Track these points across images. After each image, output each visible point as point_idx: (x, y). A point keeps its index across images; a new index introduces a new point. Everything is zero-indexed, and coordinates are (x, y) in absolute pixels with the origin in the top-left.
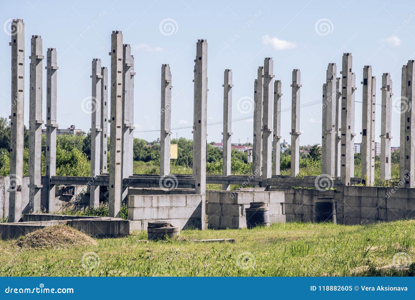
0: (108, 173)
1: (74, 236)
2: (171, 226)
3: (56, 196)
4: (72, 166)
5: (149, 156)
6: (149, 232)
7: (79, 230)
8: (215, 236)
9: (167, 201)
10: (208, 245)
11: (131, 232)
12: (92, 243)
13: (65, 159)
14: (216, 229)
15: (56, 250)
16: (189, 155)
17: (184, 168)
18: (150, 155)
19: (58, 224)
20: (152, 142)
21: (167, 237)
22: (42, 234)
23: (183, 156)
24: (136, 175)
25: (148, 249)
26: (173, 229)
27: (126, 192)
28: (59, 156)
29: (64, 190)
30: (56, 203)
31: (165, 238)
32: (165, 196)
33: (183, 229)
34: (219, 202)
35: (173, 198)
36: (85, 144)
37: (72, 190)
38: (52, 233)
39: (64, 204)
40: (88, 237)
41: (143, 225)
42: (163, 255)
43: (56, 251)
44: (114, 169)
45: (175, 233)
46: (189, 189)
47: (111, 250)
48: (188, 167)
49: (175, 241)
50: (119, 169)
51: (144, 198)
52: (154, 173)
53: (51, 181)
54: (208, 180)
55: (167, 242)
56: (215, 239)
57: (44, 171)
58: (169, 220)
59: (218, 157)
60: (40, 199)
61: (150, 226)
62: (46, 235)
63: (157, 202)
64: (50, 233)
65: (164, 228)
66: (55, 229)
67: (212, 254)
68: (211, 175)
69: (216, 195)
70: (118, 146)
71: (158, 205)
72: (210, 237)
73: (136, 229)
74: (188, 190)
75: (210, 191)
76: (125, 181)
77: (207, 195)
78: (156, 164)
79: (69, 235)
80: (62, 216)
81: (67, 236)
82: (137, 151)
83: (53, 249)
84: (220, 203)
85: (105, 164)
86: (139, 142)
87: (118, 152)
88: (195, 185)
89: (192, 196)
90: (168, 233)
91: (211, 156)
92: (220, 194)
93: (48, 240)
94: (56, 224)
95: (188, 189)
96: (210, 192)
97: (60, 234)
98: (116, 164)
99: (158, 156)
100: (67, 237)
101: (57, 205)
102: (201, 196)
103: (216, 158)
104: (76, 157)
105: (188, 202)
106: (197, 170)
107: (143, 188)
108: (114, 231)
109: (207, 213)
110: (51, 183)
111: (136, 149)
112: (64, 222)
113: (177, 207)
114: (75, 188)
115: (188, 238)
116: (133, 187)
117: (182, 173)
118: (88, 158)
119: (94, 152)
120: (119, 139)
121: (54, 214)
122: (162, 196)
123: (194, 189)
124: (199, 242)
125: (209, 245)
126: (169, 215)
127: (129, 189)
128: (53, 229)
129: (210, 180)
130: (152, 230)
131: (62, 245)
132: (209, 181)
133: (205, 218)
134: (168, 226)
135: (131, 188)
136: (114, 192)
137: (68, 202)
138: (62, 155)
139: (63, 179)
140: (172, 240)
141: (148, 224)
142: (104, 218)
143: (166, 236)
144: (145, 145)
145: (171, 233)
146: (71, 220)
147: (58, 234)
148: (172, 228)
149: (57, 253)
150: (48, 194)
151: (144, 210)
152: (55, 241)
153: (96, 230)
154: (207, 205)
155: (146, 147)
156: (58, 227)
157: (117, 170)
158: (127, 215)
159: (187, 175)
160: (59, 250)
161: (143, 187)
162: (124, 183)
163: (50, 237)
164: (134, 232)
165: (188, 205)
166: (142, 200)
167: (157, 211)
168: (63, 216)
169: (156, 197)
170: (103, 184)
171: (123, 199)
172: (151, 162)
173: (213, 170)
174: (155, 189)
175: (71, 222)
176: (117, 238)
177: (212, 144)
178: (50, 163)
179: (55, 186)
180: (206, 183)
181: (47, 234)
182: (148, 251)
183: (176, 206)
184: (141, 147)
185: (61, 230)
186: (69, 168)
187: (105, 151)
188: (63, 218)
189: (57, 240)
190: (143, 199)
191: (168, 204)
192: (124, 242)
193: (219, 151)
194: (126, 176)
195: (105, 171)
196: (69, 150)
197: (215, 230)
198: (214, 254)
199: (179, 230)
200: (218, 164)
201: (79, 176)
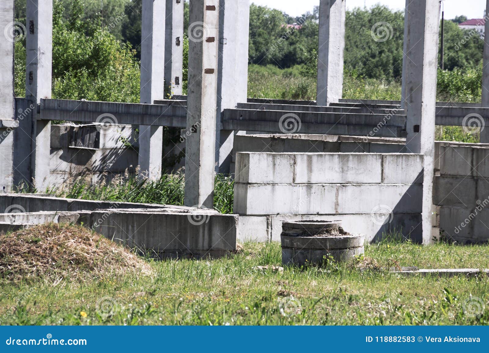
0: (185, 95)
1: (94, 252)
2: (341, 231)
3: (53, 149)
4: (93, 74)
5: (290, 53)
6: (284, 247)
7: (110, 237)
8: (455, 260)
9: (331, 169)
10: (436, 284)
11: (240, 244)
12: (140, 270)
13: (78, 57)
14: (460, 243)
15: (49, 286)
16: (395, 52)
17: (381, 83)
18: (295, 49)
19: (56, 221)
20: (300, 16)
21: (330, 259)
22: (15, 245)
23: (381, 53)
24: (257, 101)
25: (280, 288)
26: (346, 240)
27: (228, 145)
28: (61, 48)
29: (72, 135)
30: (53, 167)
31: (326, 263)
32: (327, 157)
33: (373, 242)
34: (469, 174)
35: (348, 161)
36: (129, 18)
37: (94, 135)
38: (41, 243)
39: (74, 173)
40: (131, 256)
41: (270, 227)
42: (316, 303)
43: (50, 290)
44: (199, 84)
45: (352, 251)
46: (391, 139)
47: (186, 289)
48: (393, 83)
49: (351, 272)
50: (211, 84)
51: (274, 159)
52: (303, 97)
53: (39, 112)
54: (442, 116)
55: (329, 271)
56: (455, 268)
57: (22, 86)
58: (337, 218)
59: (473, 55)
60: (11, 157)
61: (287, 232)
62: (24, 248)
63: (308, 170)
64: (36, 242)
65: (324, 236)
66: (48, 232)
67: (444, 307)
68: (451, 104)
69: (460, 156)
70: (210, 26)
71: (309, 178)
72: (443, 263)
73: (254, 238)
74: (389, 141)
75: (445, 143)
76: (227, 116)
77: (436, 156)
78: (307, 72)
79: (83, 250)
80: (66, 201)
81: (78, 251)
82: (260, 40)
83: (43, 282)
84: (472, 177)
85: (177, 70)
86: (267, 16)
87: (210, 40)
88: (405, 130)
89: (397, 156)
90: (332, 249)
91: (452, 54)
92: (473, 154)
93: (30, 261)
94: (49, 220)
95: (388, 139)
96: (446, 147)
97: (60, 245)
98: (203, 71)
99: (314, 52)
100: (77, 254)
101: (54, 172)
102: (422, 157)
103: (467, 60)
104: (106, 51)
105: (386, 171)
106: (411, 89)
107: (272, 135)
108: (197, 242)
109: (436, 201)
110: (41, 117)
111: (260, 35)
112: (72, 215)
113: (359, 184)
114: (102, 132)
115: (386, 263)
116: (248, 131)
117: (374, 98)
118: (135, 56)
119: (150, 39)
120: (212, 8)
121: (47, 196)
122: (321, 155)
123: (404, 139)
124: (413, 275)
125: (440, 284)
126: (337, 204)
127: (236, 138)
128: (42, 232)
129: (446, 116)
130: (291, 241)
131: (64, 273)
132: (444, 118)
133: (430, 213)
134: (333, 232)
135: (242, 133)
136: (198, 142)
137: (83, 167)
138: (71, 45)
139: (69, 106)
140: (344, 267)
141: (283, 227)
142: (172, 210)
143: (327, 257)
144: (282, 25)
145: (340, 249)
146: (90, 212)
147: (55, 246)
148: (342, 237)
149: (52, 293)
150: (31, 145)
151: (273, 190)
152: (48, 262)
153: (152, 239)
154: (436, 181)
155: (283, 29)
156: (55, 227)
157: (206, 87)
158: (231, 202)
159: (388, 102)
160: (58, 287)
161: (273, 133)
162: (225, 121)
163: (34, 253)
164: (247, 245)
165: (386, 181)
166: (268, 166)
167: (306, 193)
168: (70, 200)
169: (305, 158)
170: (172, 123)
171: (221, 162)
172: (296, 69)
173: (458, 89)
174: (303, 138)
175: (88, 216)
176: (203, 259)
177: (459, 20)
178: (36, 64)
179: (49, 126)
180: (436, 124)
181: (26, 245)
182: (281, 294)
183: (355, 181)
184: (273, 29)
185: (62, 236)
186: (85, 80)
187: (178, 39)
188: (69, 207)
189: (53, 260)
190: (271, 163)
191: (336, 177)
192: (221, 270)
193: (476, 40)
194: (229, 104)
195: (177, 90)
196: (87, 34)
197: (456, 244)
198: (448, 306)
199: (362, 242)
200: (471, 75)
201: (111, 100)
